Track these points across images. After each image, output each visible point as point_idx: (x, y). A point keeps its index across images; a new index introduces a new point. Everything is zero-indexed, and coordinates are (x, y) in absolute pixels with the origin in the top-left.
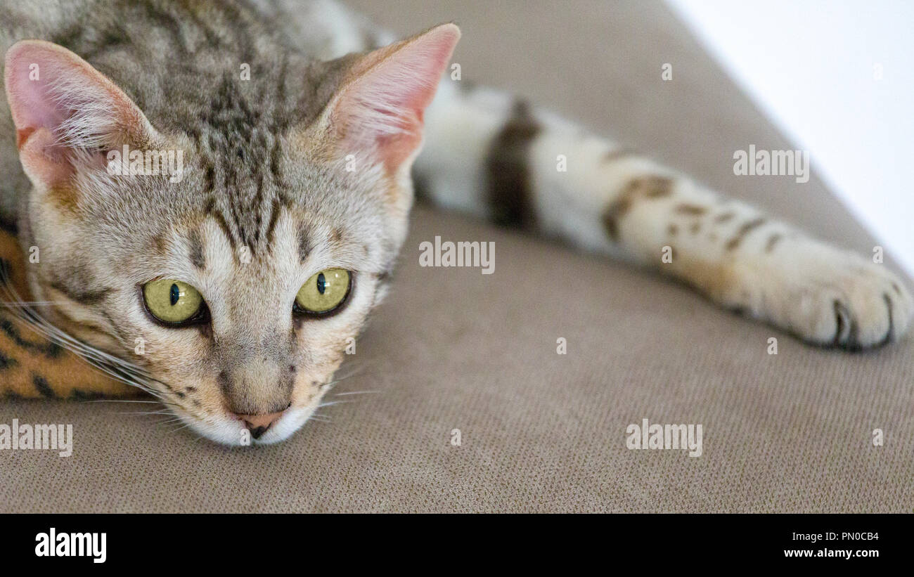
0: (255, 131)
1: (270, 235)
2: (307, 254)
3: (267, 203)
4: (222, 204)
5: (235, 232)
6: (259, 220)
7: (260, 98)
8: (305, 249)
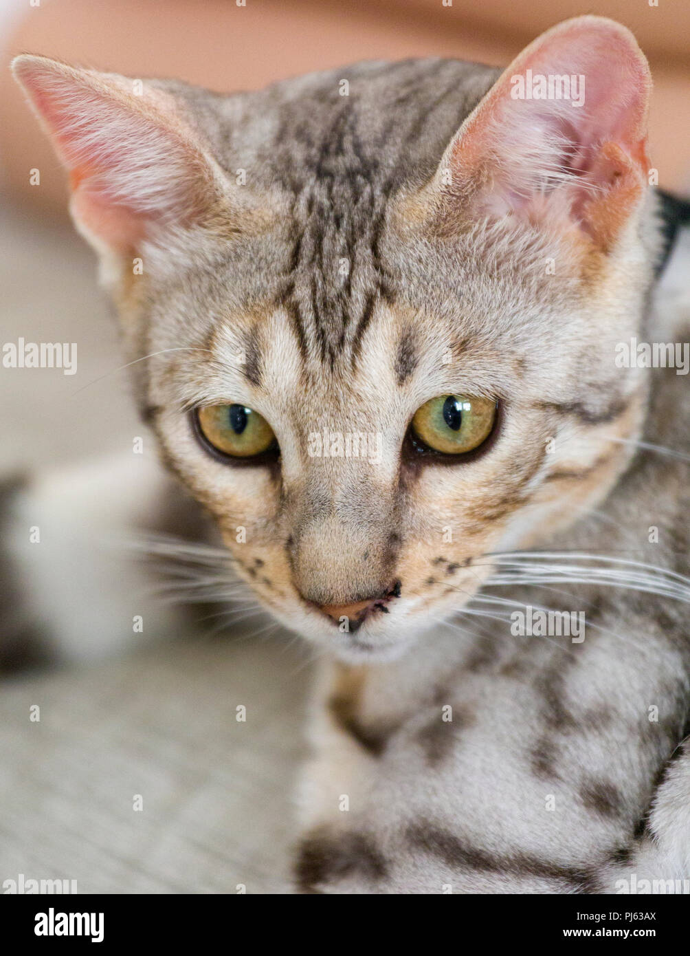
0: (368, 189)
1: (357, 347)
2: (408, 372)
3: (358, 296)
4: (302, 293)
5: (310, 332)
6: (346, 319)
7: (381, 142)
8: (406, 364)
